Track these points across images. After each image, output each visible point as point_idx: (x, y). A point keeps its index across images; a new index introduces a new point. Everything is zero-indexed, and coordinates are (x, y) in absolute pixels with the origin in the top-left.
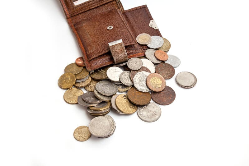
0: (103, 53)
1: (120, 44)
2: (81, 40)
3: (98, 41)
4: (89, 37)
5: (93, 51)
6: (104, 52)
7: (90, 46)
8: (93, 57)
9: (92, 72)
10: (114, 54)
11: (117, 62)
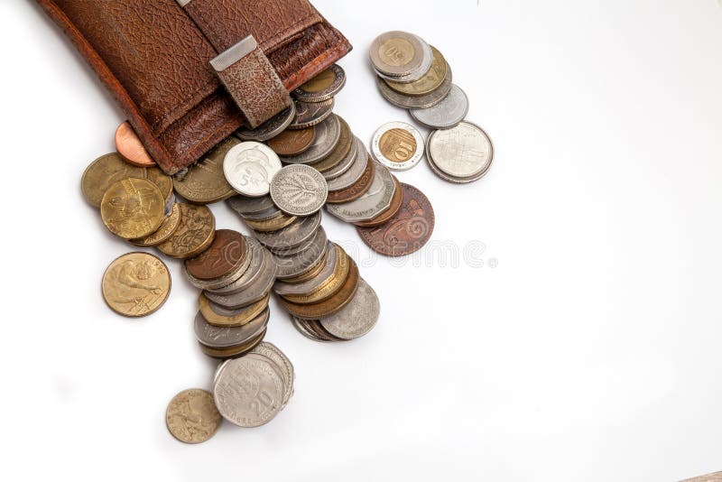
0: (199, 99)
1: (251, 56)
2: (96, 48)
3: (166, 53)
4: (126, 38)
5: (162, 96)
6: (202, 95)
7: (143, 75)
8: (170, 120)
9: (184, 173)
10: (243, 98)
11: (258, 122)
